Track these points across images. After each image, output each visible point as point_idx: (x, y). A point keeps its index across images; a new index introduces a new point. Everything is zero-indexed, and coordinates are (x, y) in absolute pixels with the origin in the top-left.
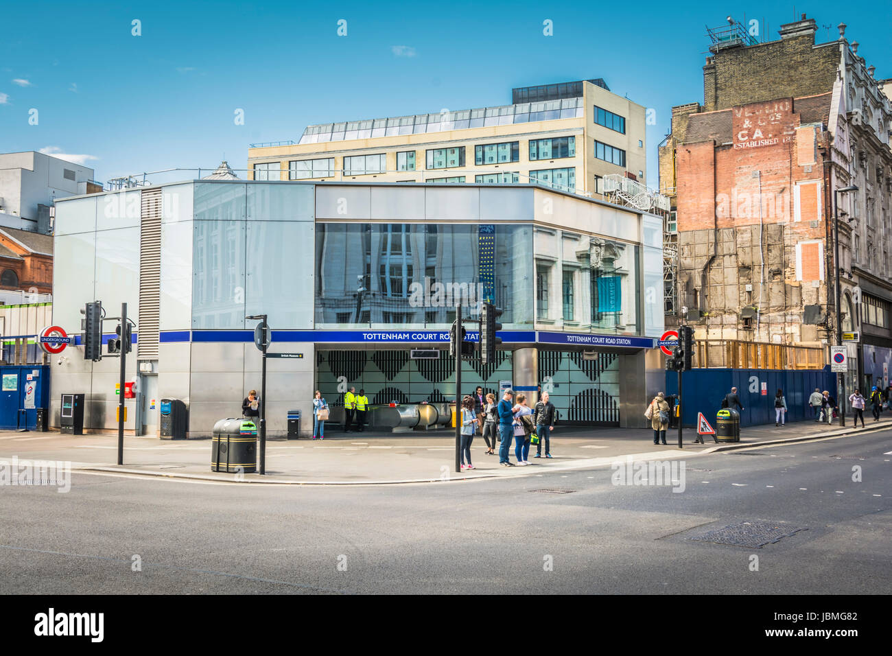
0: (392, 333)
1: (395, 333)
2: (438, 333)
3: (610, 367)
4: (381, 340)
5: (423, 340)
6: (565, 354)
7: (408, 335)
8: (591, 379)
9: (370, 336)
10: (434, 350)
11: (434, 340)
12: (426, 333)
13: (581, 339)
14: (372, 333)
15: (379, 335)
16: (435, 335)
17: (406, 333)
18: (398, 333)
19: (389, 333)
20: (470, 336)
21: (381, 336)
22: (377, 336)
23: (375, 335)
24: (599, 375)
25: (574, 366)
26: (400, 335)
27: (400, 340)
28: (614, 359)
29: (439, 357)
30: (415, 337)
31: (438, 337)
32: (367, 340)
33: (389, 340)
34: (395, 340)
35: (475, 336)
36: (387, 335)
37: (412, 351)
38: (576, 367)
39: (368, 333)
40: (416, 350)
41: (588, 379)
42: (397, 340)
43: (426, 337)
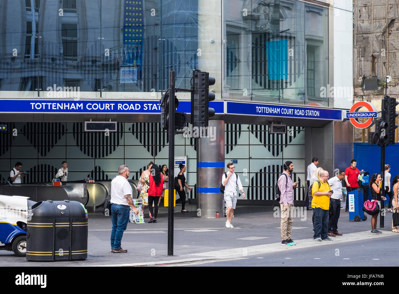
0: (63, 102)
1: (67, 102)
2: (116, 103)
3: (294, 141)
4: (51, 110)
5: (99, 110)
6: (244, 127)
7: (82, 104)
8: (273, 154)
9: (38, 106)
10: (110, 122)
11: (111, 111)
12: (102, 103)
13: (271, 110)
14: (41, 102)
15: (49, 104)
16: (112, 105)
17: (80, 102)
18: (71, 102)
19: (60, 102)
20: (152, 107)
21: (51, 106)
22: (47, 106)
23: (44, 104)
24: (282, 150)
25: (254, 140)
26: (73, 104)
27: (73, 110)
28: (299, 132)
29: (116, 130)
30: (90, 107)
31: (116, 107)
32: (35, 110)
33: (60, 110)
34: (67, 110)
35: (158, 107)
36: (58, 104)
37: (86, 122)
38: (257, 141)
39: (36, 102)
40: (91, 122)
41: (269, 155)
42: (70, 111)
43: (102, 107)
